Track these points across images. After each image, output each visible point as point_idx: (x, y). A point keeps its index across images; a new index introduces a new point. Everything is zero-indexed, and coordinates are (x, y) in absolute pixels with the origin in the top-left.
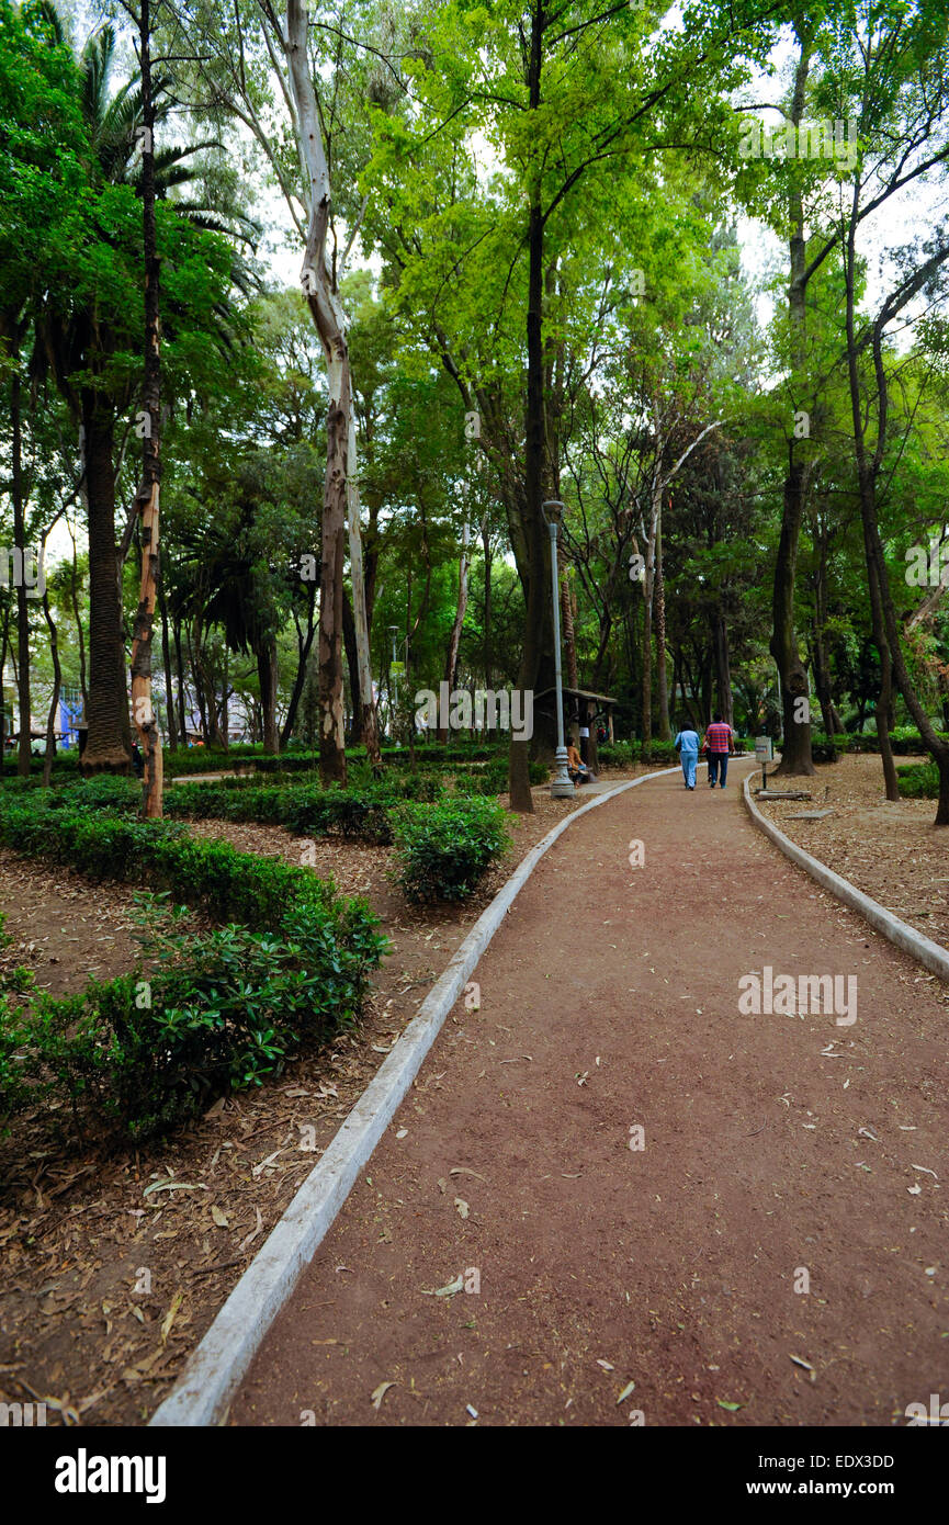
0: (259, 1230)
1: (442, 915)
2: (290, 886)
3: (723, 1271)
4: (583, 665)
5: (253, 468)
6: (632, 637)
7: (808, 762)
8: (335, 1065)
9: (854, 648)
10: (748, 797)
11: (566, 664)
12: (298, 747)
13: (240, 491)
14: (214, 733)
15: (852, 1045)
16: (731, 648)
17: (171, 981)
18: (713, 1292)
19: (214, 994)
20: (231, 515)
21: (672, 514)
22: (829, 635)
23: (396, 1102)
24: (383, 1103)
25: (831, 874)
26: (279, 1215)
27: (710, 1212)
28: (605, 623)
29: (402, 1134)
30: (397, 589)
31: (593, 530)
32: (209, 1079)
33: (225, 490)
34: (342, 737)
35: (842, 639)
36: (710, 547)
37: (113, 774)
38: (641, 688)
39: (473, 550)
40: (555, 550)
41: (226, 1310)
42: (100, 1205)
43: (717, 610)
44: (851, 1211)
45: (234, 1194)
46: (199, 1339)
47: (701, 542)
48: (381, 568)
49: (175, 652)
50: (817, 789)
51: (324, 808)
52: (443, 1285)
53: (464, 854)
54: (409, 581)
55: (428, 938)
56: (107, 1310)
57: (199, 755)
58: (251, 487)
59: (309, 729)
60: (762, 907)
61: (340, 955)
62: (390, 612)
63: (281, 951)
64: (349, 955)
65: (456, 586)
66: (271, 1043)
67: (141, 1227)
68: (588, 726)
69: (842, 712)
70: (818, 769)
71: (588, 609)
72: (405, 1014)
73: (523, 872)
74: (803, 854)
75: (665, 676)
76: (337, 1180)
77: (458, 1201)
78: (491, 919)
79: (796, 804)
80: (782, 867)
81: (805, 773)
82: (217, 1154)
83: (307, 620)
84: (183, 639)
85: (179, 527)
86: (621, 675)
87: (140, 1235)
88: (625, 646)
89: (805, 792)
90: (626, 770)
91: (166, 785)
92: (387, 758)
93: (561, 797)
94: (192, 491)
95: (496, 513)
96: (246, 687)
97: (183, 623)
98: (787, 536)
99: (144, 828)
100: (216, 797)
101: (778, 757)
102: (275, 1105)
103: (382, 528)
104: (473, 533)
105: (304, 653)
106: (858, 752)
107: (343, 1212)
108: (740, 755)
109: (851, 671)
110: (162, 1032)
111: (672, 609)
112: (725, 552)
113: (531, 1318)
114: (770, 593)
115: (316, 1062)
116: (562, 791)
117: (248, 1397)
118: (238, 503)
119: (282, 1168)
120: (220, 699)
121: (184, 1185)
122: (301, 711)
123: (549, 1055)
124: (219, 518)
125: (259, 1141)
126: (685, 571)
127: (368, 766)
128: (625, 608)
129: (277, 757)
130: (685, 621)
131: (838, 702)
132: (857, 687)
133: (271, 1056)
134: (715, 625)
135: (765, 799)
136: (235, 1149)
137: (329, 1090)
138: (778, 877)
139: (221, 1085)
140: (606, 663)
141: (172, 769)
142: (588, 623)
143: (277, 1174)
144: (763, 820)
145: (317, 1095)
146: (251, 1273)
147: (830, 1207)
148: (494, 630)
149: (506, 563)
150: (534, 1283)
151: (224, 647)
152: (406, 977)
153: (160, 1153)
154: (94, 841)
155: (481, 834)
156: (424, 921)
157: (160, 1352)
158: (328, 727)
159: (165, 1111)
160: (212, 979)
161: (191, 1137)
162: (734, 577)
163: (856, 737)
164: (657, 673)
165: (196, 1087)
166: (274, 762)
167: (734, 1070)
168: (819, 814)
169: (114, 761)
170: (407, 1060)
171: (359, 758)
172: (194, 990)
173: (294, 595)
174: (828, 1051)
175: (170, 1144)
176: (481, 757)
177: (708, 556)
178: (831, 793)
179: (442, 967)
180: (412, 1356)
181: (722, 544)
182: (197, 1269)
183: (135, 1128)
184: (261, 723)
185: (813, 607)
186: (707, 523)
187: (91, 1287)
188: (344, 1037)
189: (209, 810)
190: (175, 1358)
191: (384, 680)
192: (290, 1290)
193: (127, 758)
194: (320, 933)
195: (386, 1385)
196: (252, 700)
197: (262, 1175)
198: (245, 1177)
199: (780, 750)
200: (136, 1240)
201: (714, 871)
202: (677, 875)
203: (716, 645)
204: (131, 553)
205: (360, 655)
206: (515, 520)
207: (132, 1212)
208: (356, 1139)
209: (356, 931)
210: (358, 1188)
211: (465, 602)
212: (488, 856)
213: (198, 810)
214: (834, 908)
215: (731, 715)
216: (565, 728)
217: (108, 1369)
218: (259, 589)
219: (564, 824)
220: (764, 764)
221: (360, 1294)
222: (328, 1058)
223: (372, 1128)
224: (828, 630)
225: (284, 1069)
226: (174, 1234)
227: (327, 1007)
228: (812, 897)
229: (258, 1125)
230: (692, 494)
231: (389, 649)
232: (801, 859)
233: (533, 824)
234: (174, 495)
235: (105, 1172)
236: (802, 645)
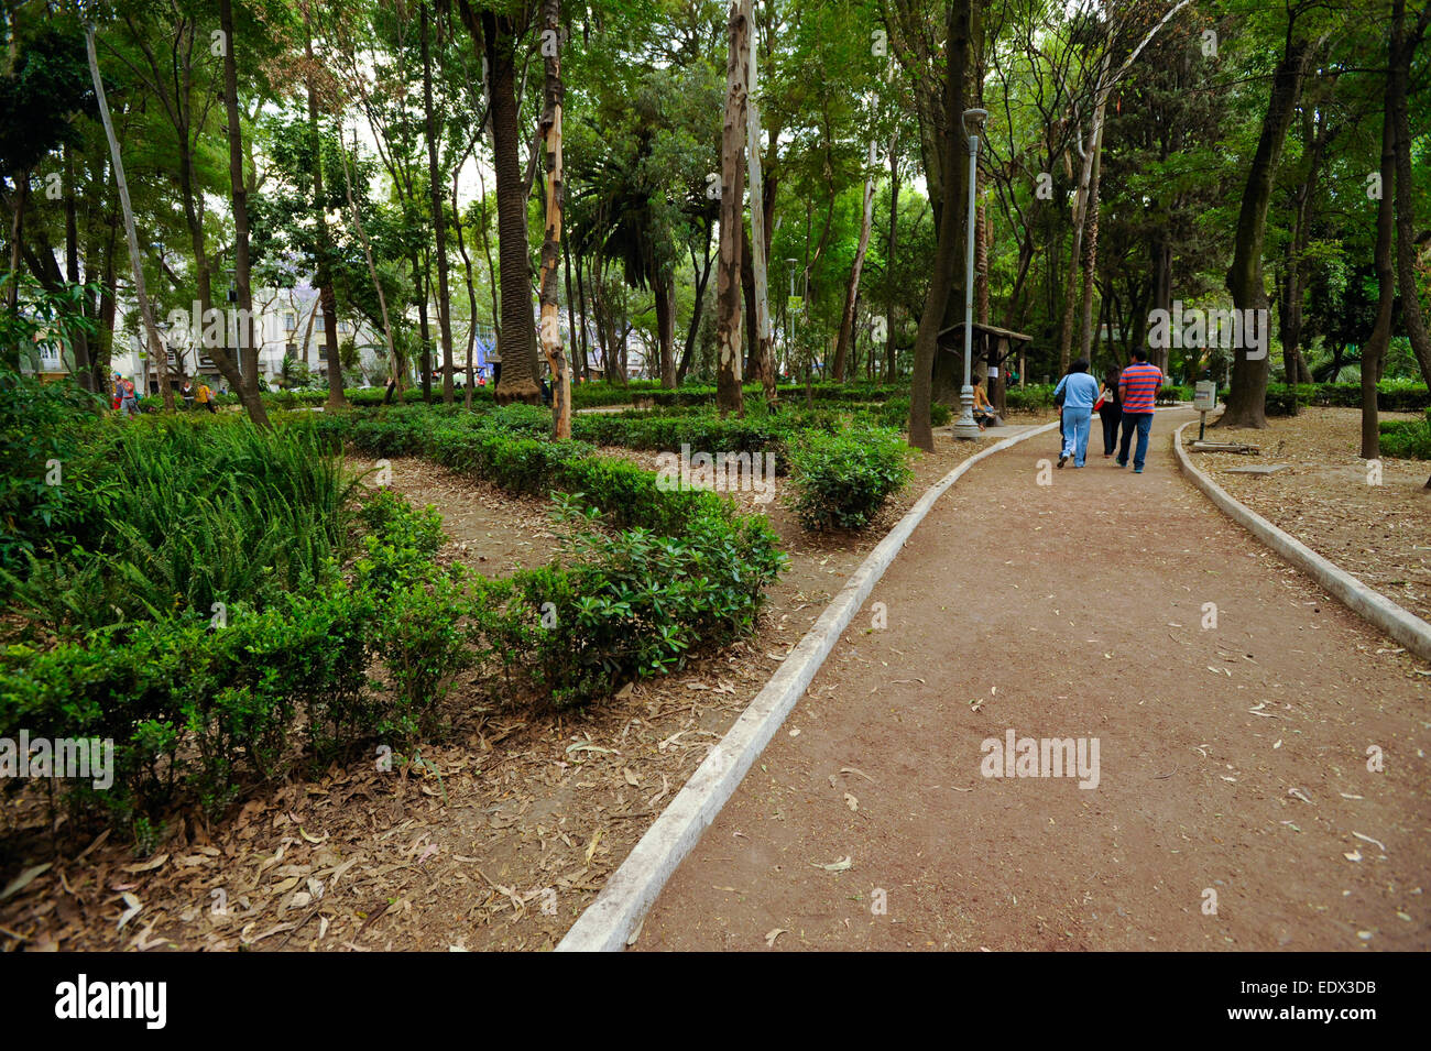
0: (665, 792)
1: (837, 543)
2: (691, 502)
3: (1118, 894)
4: (995, 302)
5: (650, 92)
6: (1054, 271)
7: (1259, 413)
8: (733, 667)
9: (1340, 280)
10: (1179, 449)
11: (978, 300)
12: (692, 381)
13: (638, 119)
14: (613, 369)
15: (1289, 707)
16: (1175, 282)
17: (587, 573)
18: (1106, 910)
19: (625, 588)
20: (629, 144)
21: (1118, 122)
22: (1308, 264)
23: (790, 704)
24: (779, 703)
25: (1278, 532)
26: (683, 783)
27: (1108, 843)
28: (1027, 251)
29: (795, 733)
30: (795, 221)
31: (1020, 146)
32: (620, 664)
33: (623, 119)
34: (739, 368)
35: (1325, 269)
36: (1161, 159)
37: (525, 403)
38: (1061, 326)
39: (879, 172)
40: (973, 169)
41: (638, 848)
42: (531, 754)
43: (1162, 236)
44: (1271, 864)
45: (644, 761)
46: (617, 866)
47: (1151, 154)
48: (780, 198)
49: (577, 289)
50: (1266, 443)
51: (721, 438)
52: (831, 862)
53: (863, 483)
54: (809, 211)
55: (823, 563)
56: (541, 833)
57: (601, 389)
58: (648, 114)
59: (707, 362)
60: (1187, 561)
61: (740, 567)
62: (788, 245)
63: (684, 555)
64: (748, 567)
65: (859, 217)
66: (676, 638)
67: (565, 776)
68: (998, 365)
69: (1310, 359)
70: (1271, 422)
71: (1006, 238)
72: (798, 631)
73: (921, 508)
74: (1244, 509)
75: (1090, 315)
76: (735, 761)
77: (847, 795)
78: (886, 550)
79: (1239, 458)
80: (1216, 522)
81: (1254, 425)
82: (627, 728)
83: (704, 256)
84: (584, 276)
85: (579, 161)
86: (1038, 314)
87: (565, 781)
88: (1044, 281)
89: (1252, 445)
90: (1037, 415)
91: (574, 415)
92: (782, 393)
93: (963, 439)
94: (590, 122)
95: (907, 129)
96: (645, 324)
97: (584, 260)
98: (1269, 139)
99: (555, 447)
100: (618, 426)
101: (1221, 407)
102: (677, 694)
103: (781, 154)
104: (879, 155)
105: (701, 289)
106: (1325, 405)
107: (739, 789)
108: (1172, 405)
109: (1331, 309)
110: (579, 616)
111: (1105, 237)
112: (1181, 164)
113: (916, 902)
114: (1236, 214)
115: (714, 662)
116: (965, 432)
117: (658, 917)
118: (635, 132)
119: (685, 746)
120: (619, 336)
121: (599, 749)
122: (697, 347)
123: (943, 680)
124: (617, 149)
125: (664, 720)
126: (1127, 189)
127: (764, 401)
128: (1048, 237)
129: (674, 391)
130: (1119, 252)
131: (1307, 346)
132: (1337, 327)
133: (676, 649)
134: (1157, 255)
135: (1201, 450)
136: (643, 726)
137: (726, 686)
138: (1210, 532)
139: (629, 670)
140: (1021, 300)
141: (580, 401)
142: (1004, 253)
143: (680, 750)
144: (1196, 471)
145: (716, 690)
146: (659, 825)
147: (1246, 856)
148: (899, 262)
149: (917, 188)
150: (920, 874)
151: (623, 283)
152: (801, 596)
153: (578, 721)
154: (511, 459)
155: (881, 465)
156: (819, 547)
157: (585, 870)
158: (725, 358)
159: (582, 685)
160: (623, 577)
161: (605, 711)
162: (1187, 196)
163: (1326, 388)
164: (1081, 311)
165: (608, 669)
166: (670, 397)
167: (1144, 715)
168: (1268, 469)
169: (525, 392)
170: (802, 668)
171: (755, 394)
172: (607, 583)
173: (691, 227)
174: (1258, 710)
175: (587, 713)
176: (879, 397)
177: (1159, 169)
178: (1285, 449)
179: (837, 590)
180: (802, 912)
181: (1179, 155)
182: (613, 814)
183: (558, 697)
184: (658, 359)
185: (1290, 230)
186: (1161, 131)
187: (527, 814)
188: (741, 643)
189: (612, 438)
190: (597, 877)
191: (781, 317)
192: (693, 843)
193: (536, 389)
194: (721, 544)
195: (780, 931)
196: (649, 337)
197: (667, 750)
198: (651, 749)
199: (1224, 399)
200: (562, 785)
201: (1131, 521)
202: (1090, 522)
203: (1156, 279)
204: (534, 189)
205: (758, 287)
206: (929, 136)
207: (557, 763)
208: (753, 729)
209: (755, 544)
210: (754, 772)
211: (868, 232)
212: (889, 487)
213: (601, 438)
214: (1278, 568)
215: (1166, 360)
216: (973, 367)
217: (544, 875)
218: (657, 221)
219: (965, 465)
220: (1203, 412)
221: (755, 857)
222: (726, 659)
223: (767, 723)
224: (1309, 259)
225: (686, 665)
226: (593, 785)
227: (727, 612)
228: (1252, 555)
229: (663, 708)
230: (1145, 94)
231: (786, 285)
232: (1241, 515)
233: (933, 463)
234: (573, 127)
235: (534, 730)
236: (1269, 278)
